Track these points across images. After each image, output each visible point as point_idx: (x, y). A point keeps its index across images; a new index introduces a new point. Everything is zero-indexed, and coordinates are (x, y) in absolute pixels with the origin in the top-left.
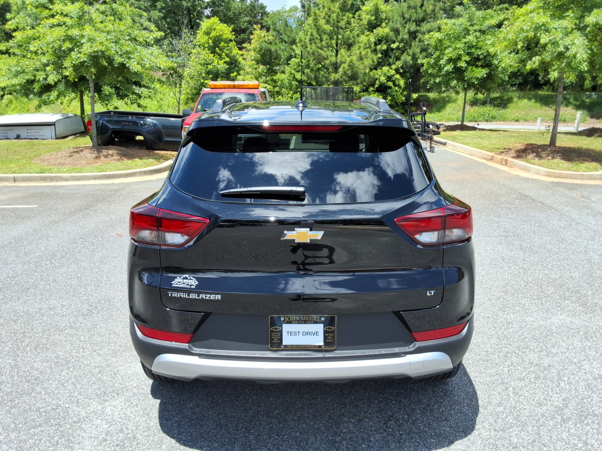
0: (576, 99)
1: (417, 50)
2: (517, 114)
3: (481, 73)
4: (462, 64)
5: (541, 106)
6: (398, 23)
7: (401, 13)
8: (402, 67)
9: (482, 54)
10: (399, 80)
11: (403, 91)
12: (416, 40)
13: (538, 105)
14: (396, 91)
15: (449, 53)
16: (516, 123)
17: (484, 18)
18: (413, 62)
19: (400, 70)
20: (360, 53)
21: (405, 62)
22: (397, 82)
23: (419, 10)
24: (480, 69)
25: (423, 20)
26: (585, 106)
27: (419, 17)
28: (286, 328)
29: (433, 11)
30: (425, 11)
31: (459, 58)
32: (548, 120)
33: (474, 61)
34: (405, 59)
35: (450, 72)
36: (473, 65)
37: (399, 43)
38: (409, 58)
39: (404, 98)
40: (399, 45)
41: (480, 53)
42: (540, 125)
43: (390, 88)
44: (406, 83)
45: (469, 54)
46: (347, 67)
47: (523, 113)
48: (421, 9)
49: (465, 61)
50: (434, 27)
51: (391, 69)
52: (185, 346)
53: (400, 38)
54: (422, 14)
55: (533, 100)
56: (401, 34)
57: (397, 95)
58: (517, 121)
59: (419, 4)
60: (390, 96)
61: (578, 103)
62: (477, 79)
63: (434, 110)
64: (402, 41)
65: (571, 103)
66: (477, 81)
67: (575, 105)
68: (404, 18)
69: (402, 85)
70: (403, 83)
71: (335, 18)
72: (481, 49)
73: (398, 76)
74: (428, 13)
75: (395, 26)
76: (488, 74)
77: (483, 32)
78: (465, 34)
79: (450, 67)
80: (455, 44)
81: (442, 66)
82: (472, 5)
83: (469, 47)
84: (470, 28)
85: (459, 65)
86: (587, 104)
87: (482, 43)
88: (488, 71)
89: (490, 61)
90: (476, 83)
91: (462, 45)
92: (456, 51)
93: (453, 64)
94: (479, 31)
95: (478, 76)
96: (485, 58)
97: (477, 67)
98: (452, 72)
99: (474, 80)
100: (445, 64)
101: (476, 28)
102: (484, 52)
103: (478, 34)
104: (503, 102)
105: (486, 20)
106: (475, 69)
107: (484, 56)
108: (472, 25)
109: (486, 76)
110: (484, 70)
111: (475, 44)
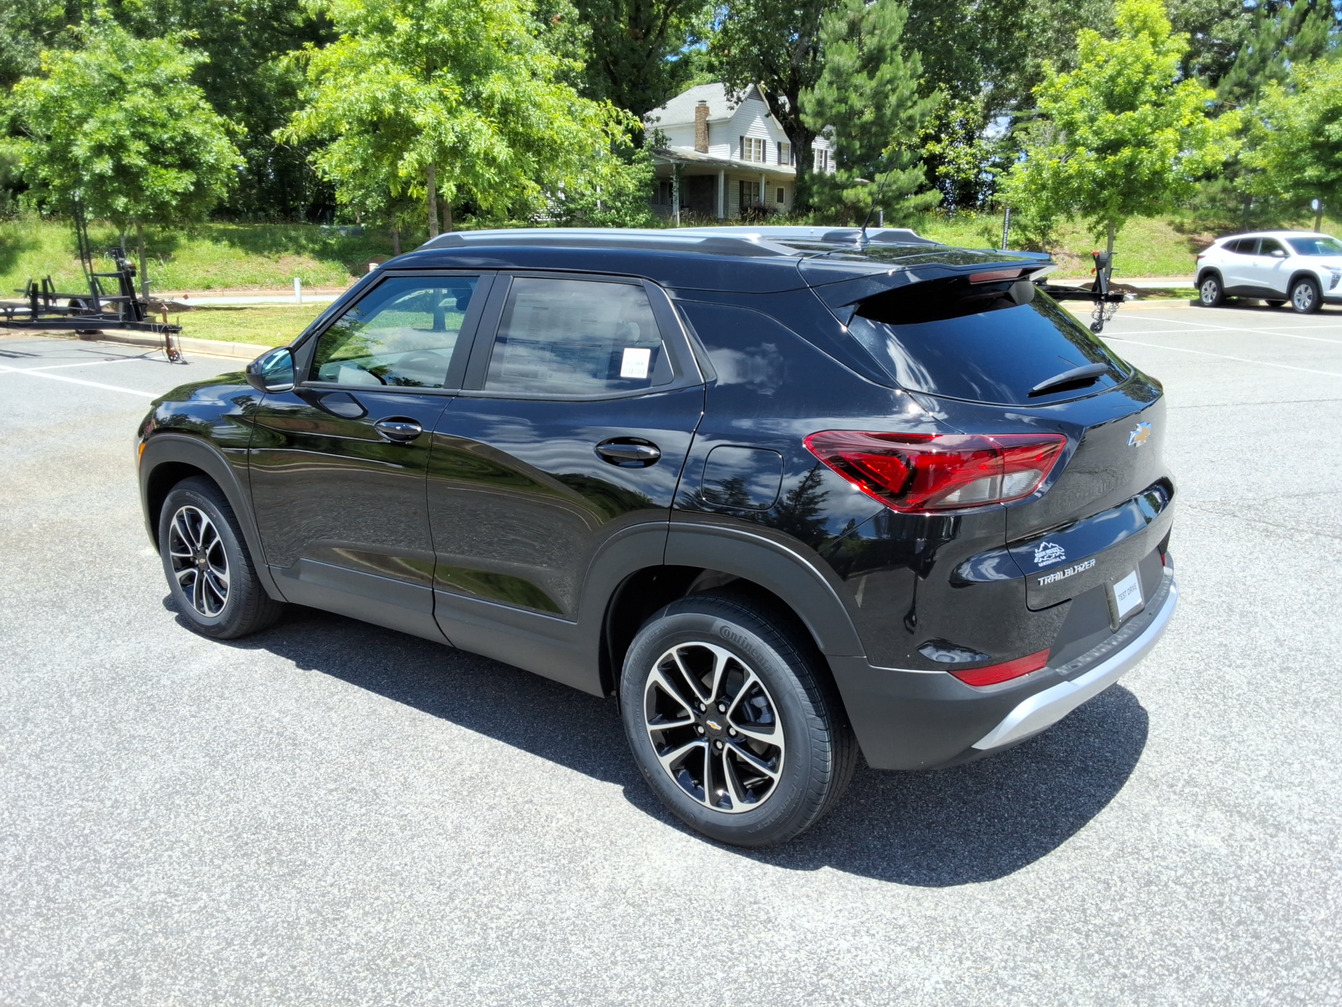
0: (311, 240)
2: (201, 273)
3: (184, 181)
4: (134, 159)
5: (247, 254)
9: (172, 139)
13: (239, 252)
15: (93, 132)
16: (207, 292)
17: (152, 59)
24: (173, 173)
26: (333, 252)
31: (120, 146)
32: (273, 284)
35: (108, 177)
36: (156, 162)
41: (165, 137)
45: (139, 136)
47: (213, 270)
49: (139, 152)
55: (225, 243)
58: (208, 287)
61: (317, 247)
62: (175, 193)
65: (304, 248)
66: (176, 199)
67: (313, 251)
72: (164, 126)
76: (197, 184)
77: (157, 89)
78: (115, 90)
79: (104, 166)
80: (101, 113)
81: (81, 162)
82: (115, 23)
83: (138, 121)
84: (125, 77)
85: (126, 161)
86: (336, 247)
87: (163, 115)
88: (194, 178)
89: (193, 154)
90: (174, 203)
91: (120, 116)
92: (110, 128)
93: (112, 158)
94: (147, 85)
95: (174, 187)
96: (179, 148)
97: (166, 167)
98: (111, 178)
99: (167, 198)
100: (90, 158)
101: (140, 77)
102: (176, 133)
103: (149, 92)
104: (155, 247)
105: (159, 63)
106: (163, 171)
107: (177, 144)
108: (127, 70)
109: (192, 188)
110: (184, 174)
111: (148, 115)
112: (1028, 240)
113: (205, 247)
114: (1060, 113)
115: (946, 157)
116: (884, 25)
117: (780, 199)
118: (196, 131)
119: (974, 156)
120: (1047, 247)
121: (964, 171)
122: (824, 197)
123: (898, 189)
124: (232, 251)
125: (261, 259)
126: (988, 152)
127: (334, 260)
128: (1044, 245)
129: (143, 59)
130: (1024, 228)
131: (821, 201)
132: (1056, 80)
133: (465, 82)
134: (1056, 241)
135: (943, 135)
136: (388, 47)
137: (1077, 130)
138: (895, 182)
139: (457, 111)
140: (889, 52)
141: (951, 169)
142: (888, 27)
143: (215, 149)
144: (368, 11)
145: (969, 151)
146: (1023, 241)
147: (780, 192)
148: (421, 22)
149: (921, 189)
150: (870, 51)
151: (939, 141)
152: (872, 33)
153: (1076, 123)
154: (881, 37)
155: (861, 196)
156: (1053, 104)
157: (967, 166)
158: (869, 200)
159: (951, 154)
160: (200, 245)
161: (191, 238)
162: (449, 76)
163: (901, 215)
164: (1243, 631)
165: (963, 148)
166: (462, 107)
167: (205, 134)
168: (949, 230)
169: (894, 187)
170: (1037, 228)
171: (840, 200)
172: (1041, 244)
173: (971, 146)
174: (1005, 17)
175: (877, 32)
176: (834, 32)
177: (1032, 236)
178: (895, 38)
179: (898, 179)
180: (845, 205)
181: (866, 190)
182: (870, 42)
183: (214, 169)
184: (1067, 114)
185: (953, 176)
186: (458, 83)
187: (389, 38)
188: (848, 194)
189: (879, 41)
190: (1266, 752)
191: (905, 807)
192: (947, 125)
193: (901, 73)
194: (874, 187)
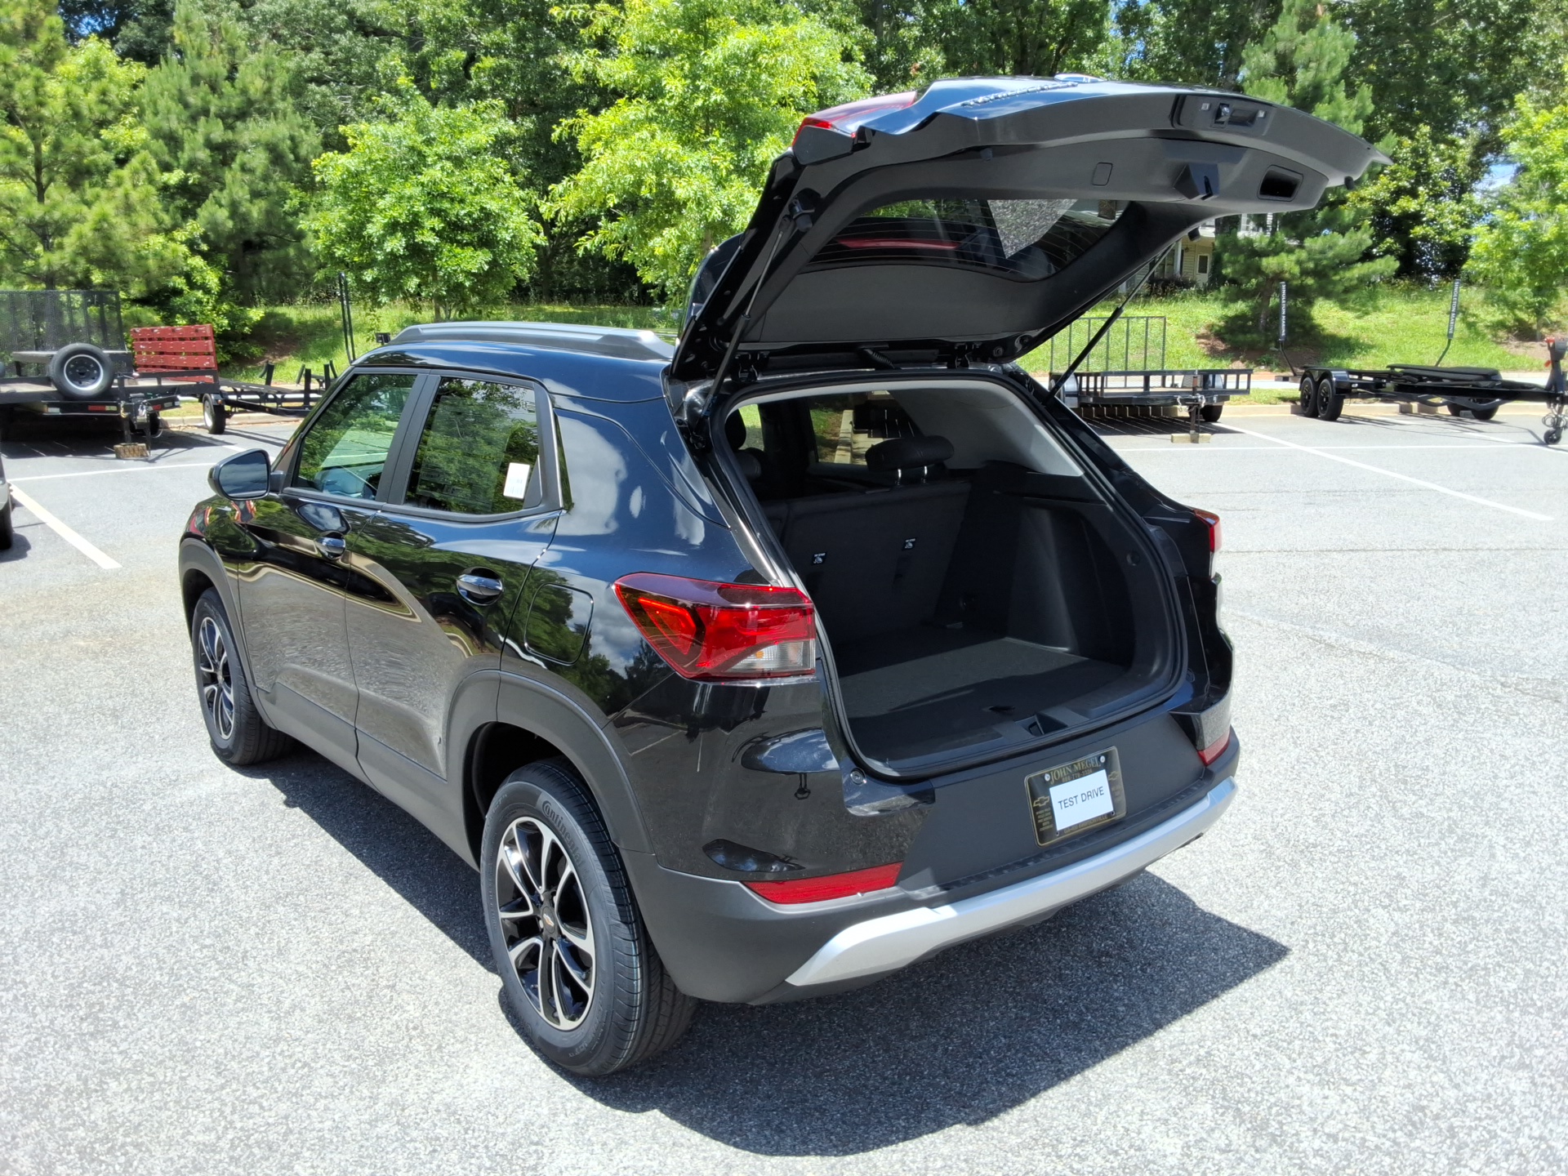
1: (241, 194)
3: (477, 260)
4: (427, 237)
6: (173, 117)
7: (175, 92)
8: (205, 238)
9: (469, 214)
10: (201, 271)
11: (216, 301)
12: (233, 166)
14: (199, 302)
15: (387, 208)
17: (455, 130)
18: (235, 225)
19: (198, 245)
20: (126, 196)
21: (213, 225)
22: (198, 278)
23: (226, 87)
24: (469, 251)
25: (242, 115)
27: (230, 107)
28: (1057, 793)
29: (268, 92)
30: (244, 92)
31: (414, 223)
33: (453, 230)
34: (212, 215)
35: (400, 256)
36: (452, 241)
37: (186, 172)
38: (223, 214)
39: (226, 322)
40: (187, 179)
41: (462, 213)
43: (178, 292)
44: (222, 281)
45: (435, 212)
46: (90, 234)
48: (233, 86)
49: (433, 229)
50: (280, 136)
51: (173, 240)
53: (185, 156)
54: (238, 99)
56: (187, 146)
57: (202, 313)
59: (225, 73)
60: (184, 315)
62: (468, 274)
63: (312, 351)
64: (191, 166)
68: (186, 106)
69: (214, 286)
70: (216, 280)
71: (29, 92)
72: (462, 201)
73: (198, 261)
74: (253, 98)
75: (165, 125)
76: (493, 264)
77: (458, 162)
78: (416, 162)
79: (396, 244)
80: (396, 188)
81: (376, 240)
82: (418, 93)
83: (435, 195)
84: (424, 149)
85: (419, 239)
87: (463, 189)
88: (489, 257)
89: (490, 231)
90: (467, 284)
91: (417, 191)
92: (405, 204)
93: (405, 236)
94: (448, 158)
95: (469, 267)
96: (476, 226)
97: (462, 245)
98: (403, 257)
99: (461, 278)
100: (384, 236)
101: (440, 149)
102: (473, 209)
103: (449, 165)
105: (461, 132)
106: (458, 250)
107: (475, 220)
108: (429, 142)
109: (486, 267)
110: (479, 253)
111: (446, 190)
112: (1519, 320)
114: (1537, 161)
115: (1424, 216)
116: (1322, 56)
117: (1203, 270)
118: (493, 206)
119: (1462, 214)
120: (1544, 330)
121: (1449, 233)
122: (1237, 267)
123: (1335, 256)
126: (1481, 209)
128: (1539, 327)
129: (447, 130)
130: (1512, 306)
131: (1234, 272)
132: (1534, 119)
133: (740, 147)
134: (1557, 322)
135: (1421, 188)
136: (658, 111)
137: (1559, 182)
138: (1331, 248)
139: (726, 181)
140: (1327, 89)
141: (1430, 231)
142: (1327, 58)
143: (512, 225)
144: (639, 72)
145: (1456, 207)
146: (1511, 322)
147: (1203, 260)
148: (698, 83)
149: (1367, 256)
150: (1303, 89)
151: (1414, 194)
152: (1306, 67)
153: (1558, 173)
154: (1318, 70)
155: (1286, 266)
156: (1529, 149)
157: (1452, 227)
158: (1296, 270)
159: (1430, 211)
162: (721, 141)
163: (1340, 288)
164: (1443, 862)
165: (1448, 203)
166: (733, 176)
167: (502, 209)
168: (1410, 306)
169: (1330, 254)
170: (1529, 305)
171: (1259, 271)
172: (1535, 327)
173: (1459, 201)
174: (1499, 42)
175: (1312, 65)
176: (1258, 67)
177: (1523, 316)
178: (1336, 71)
179: (1335, 244)
180: (1267, 275)
181: (1293, 257)
182: (1303, 78)
183: (511, 246)
184: (1547, 162)
185: (1433, 238)
186: (732, 150)
187: (660, 101)
188: (1270, 263)
189: (1316, 75)
190: (1342, 1033)
191: (810, 1046)
192: (1428, 175)
193: (1344, 113)
194: (1304, 255)
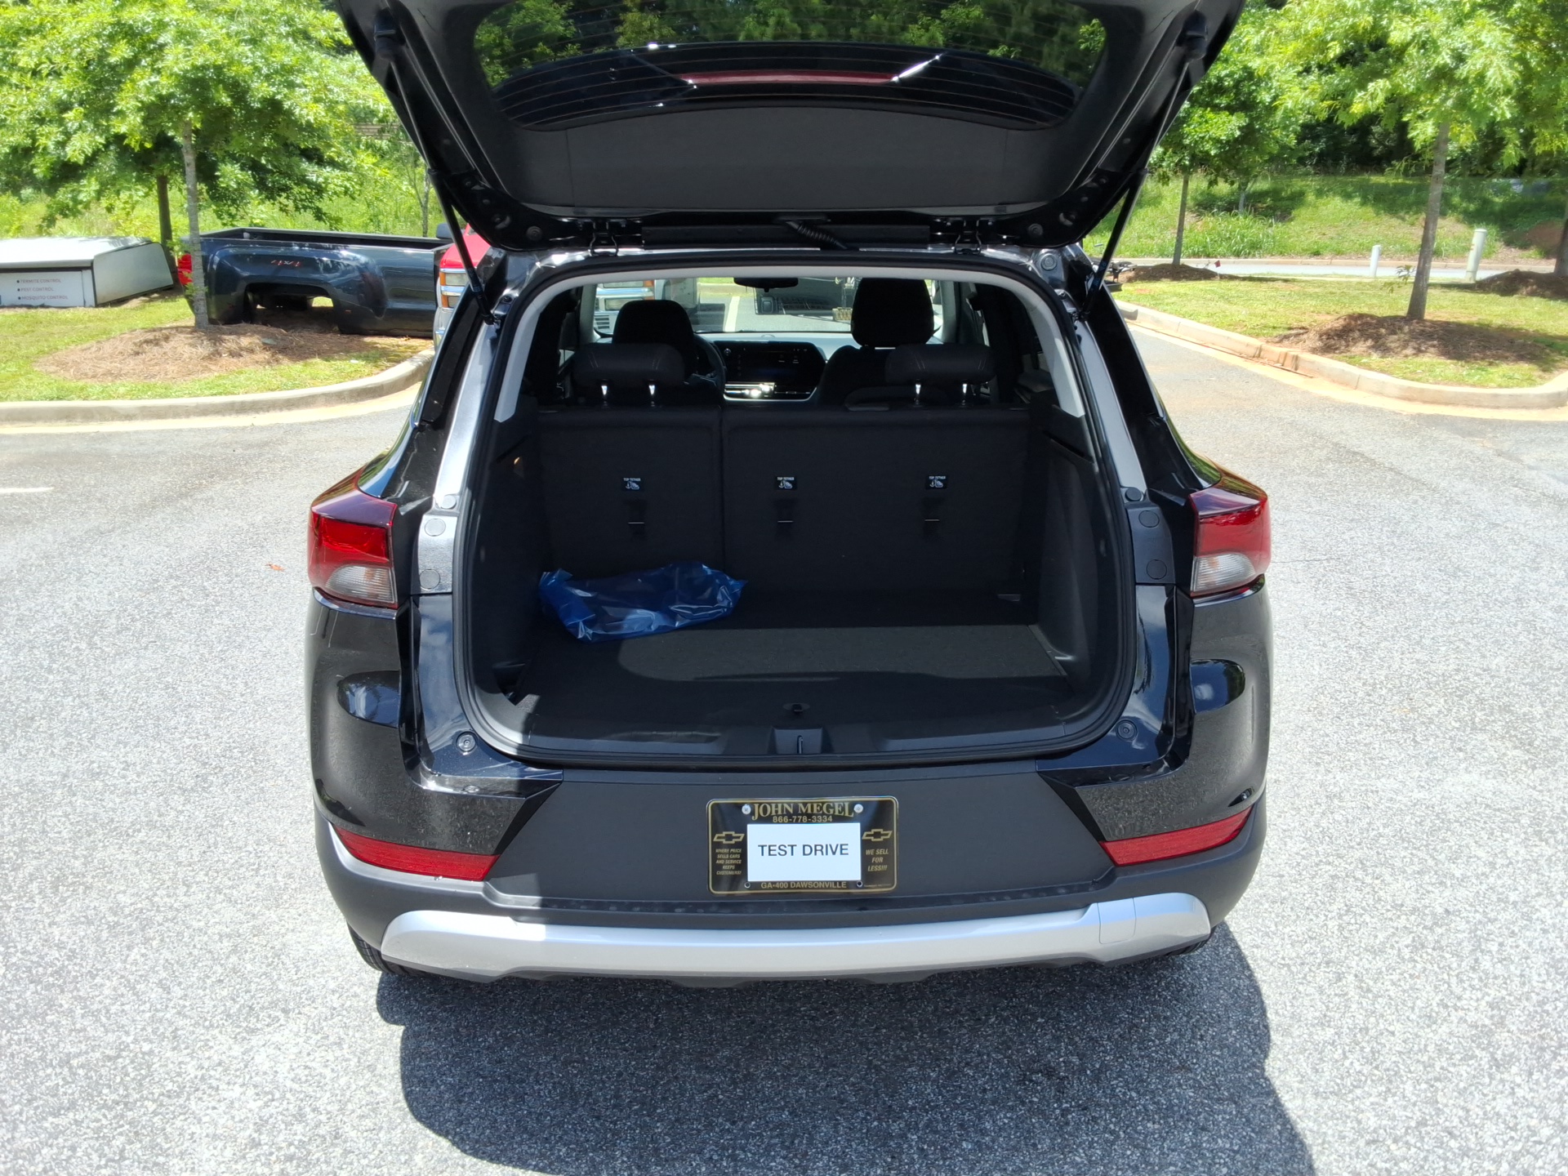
0: (1467, 196)
2: (1315, 237)
5: (1377, 214)
13: (1369, 211)
16: (1313, 260)
26: (1493, 213)
32: (1396, 252)
42: (1378, 266)
47: (1331, 233)
52: (474, 887)
55: (1358, 200)
58: (1317, 254)
61: (1472, 207)
65: (1455, 208)
66: (1217, 148)
67: (1466, 212)
86: (1497, 208)
104: (1279, 204)
113: (1335, 205)
124: (1361, 211)
125: (1395, 222)
127: (1487, 224)
160: (1328, 203)
161: (1320, 193)
